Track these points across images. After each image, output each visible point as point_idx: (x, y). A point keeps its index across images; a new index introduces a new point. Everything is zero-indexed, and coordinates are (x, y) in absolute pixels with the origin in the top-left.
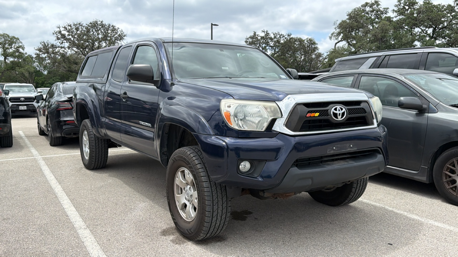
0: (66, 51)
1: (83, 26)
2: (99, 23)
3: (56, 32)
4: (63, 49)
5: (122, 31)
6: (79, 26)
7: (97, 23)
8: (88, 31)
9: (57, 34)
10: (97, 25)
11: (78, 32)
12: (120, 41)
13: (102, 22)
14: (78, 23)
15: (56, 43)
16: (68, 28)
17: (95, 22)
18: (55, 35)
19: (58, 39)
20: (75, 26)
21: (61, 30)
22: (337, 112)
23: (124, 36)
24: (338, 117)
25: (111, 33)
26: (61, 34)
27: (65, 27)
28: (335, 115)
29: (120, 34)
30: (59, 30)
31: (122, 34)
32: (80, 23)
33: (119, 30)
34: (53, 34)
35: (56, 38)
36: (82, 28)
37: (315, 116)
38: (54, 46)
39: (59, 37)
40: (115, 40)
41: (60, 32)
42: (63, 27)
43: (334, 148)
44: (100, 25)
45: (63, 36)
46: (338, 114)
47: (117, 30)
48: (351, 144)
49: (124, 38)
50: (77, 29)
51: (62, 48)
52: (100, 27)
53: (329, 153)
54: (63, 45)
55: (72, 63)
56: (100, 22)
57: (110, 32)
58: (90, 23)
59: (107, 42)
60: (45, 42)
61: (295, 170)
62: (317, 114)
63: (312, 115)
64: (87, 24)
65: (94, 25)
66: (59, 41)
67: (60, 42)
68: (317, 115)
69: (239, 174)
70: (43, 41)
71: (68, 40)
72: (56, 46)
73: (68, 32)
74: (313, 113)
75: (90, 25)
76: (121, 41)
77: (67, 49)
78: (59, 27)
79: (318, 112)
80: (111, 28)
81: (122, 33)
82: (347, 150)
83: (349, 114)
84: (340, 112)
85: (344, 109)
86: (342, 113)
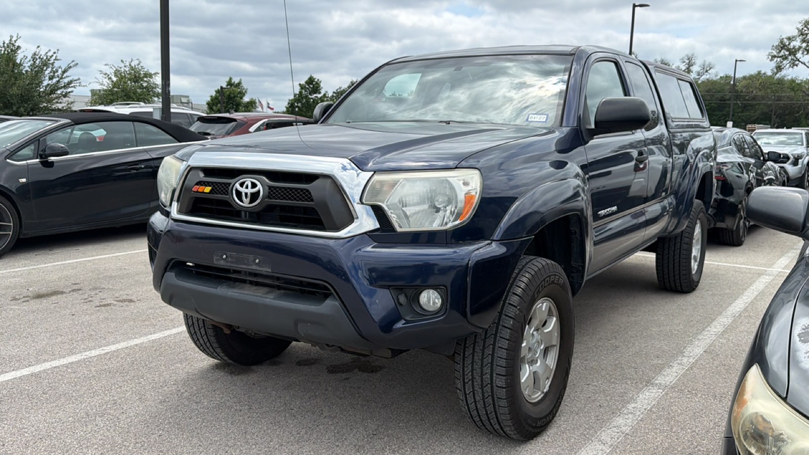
22: (243, 190)
24: (245, 200)
28: (239, 194)
37: (205, 191)
43: (225, 257)
46: (244, 193)
48: (258, 258)
53: (217, 263)
61: (171, 278)
62: (208, 189)
63: (201, 189)
68: (208, 191)
74: (202, 185)
79: (210, 186)
82: (250, 267)
83: (269, 197)
84: (250, 191)
85: (259, 186)
86: (252, 194)
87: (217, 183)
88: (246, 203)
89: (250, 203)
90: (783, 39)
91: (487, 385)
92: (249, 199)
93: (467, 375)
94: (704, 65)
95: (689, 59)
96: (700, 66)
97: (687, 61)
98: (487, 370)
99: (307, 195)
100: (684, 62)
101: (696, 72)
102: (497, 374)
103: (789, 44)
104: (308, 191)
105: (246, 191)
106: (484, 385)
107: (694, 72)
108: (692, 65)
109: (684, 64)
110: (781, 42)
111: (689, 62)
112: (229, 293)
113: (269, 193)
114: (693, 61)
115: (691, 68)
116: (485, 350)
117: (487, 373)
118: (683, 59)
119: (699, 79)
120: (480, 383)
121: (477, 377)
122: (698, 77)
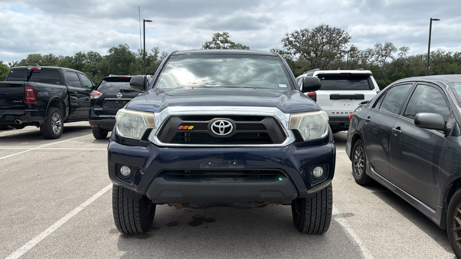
0: (292, 57)
1: (309, 31)
2: (324, 27)
3: (284, 39)
4: (289, 55)
5: (347, 34)
6: (305, 32)
7: (322, 28)
8: (313, 36)
9: (285, 41)
10: (323, 30)
11: (304, 38)
12: (344, 44)
13: (327, 26)
14: (305, 30)
15: (284, 50)
16: (295, 35)
17: (321, 27)
18: (284, 42)
19: (286, 45)
20: (302, 32)
21: (289, 37)
22: (219, 126)
23: (349, 38)
24: (220, 131)
25: (335, 37)
26: (288, 41)
27: (293, 34)
28: (216, 129)
29: (345, 37)
30: (287, 37)
31: (347, 37)
32: (306, 29)
33: (344, 33)
34: (282, 41)
35: (284, 45)
36: (308, 33)
37: (189, 129)
38: (282, 52)
39: (287, 43)
40: (339, 43)
41: (288, 39)
42: (290, 34)
43: (210, 163)
44: (326, 30)
45: (290, 43)
46: (220, 128)
47: (342, 33)
48: (235, 162)
49: (348, 40)
50: (303, 35)
51: (288, 53)
52: (326, 31)
53: (203, 168)
54: (289, 52)
55: (296, 67)
56: (326, 27)
57: (335, 35)
58: (315, 28)
59: (332, 46)
60: (275, 49)
61: (161, 181)
62: (191, 127)
63: (186, 127)
64: (312, 30)
65: (319, 30)
66: (287, 47)
67: (287, 49)
68: (191, 129)
69: (118, 177)
70: (273, 49)
71: (294, 46)
72: (283, 52)
73: (294, 38)
74: (185, 125)
75: (316, 30)
76: (346, 43)
77: (293, 55)
78: (287, 35)
79: (192, 125)
80: (336, 31)
81: (347, 35)
82: (228, 167)
83: (237, 129)
84: (224, 126)
85: (230, 124)
86: (226, 128)
87: (197, 124)
88: (222, 133)
89: (224, 133)
90: (207, 42)
91: (324, 209)
92: (223, 131)
93: (313, 206)
94: (164, 54)
95: (155, 50)
96: (162, 54)
97: (155, 51)
98: (324, 202)
99: (263, 126)
100: (153, 51)
101: (160, 57)
102: (329, 203)
103: (210, 45)
104: (261, 124)
105: (222, 127)
106: (322, 209)
107: (159, 57)
108: (158, 53)
109: (154, 52)
110: (207, 44)
111: (156, 52)
112: (212, 183)
113: (237, 127)
114: (158, 51)
115: (157, 55)
116: (322, 193)
117: (324, 204)
118: (152, 50)
119: (162, 60)
120: (320, 209)
121: (319, 207)
122: (161, 60)
